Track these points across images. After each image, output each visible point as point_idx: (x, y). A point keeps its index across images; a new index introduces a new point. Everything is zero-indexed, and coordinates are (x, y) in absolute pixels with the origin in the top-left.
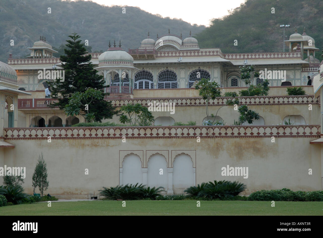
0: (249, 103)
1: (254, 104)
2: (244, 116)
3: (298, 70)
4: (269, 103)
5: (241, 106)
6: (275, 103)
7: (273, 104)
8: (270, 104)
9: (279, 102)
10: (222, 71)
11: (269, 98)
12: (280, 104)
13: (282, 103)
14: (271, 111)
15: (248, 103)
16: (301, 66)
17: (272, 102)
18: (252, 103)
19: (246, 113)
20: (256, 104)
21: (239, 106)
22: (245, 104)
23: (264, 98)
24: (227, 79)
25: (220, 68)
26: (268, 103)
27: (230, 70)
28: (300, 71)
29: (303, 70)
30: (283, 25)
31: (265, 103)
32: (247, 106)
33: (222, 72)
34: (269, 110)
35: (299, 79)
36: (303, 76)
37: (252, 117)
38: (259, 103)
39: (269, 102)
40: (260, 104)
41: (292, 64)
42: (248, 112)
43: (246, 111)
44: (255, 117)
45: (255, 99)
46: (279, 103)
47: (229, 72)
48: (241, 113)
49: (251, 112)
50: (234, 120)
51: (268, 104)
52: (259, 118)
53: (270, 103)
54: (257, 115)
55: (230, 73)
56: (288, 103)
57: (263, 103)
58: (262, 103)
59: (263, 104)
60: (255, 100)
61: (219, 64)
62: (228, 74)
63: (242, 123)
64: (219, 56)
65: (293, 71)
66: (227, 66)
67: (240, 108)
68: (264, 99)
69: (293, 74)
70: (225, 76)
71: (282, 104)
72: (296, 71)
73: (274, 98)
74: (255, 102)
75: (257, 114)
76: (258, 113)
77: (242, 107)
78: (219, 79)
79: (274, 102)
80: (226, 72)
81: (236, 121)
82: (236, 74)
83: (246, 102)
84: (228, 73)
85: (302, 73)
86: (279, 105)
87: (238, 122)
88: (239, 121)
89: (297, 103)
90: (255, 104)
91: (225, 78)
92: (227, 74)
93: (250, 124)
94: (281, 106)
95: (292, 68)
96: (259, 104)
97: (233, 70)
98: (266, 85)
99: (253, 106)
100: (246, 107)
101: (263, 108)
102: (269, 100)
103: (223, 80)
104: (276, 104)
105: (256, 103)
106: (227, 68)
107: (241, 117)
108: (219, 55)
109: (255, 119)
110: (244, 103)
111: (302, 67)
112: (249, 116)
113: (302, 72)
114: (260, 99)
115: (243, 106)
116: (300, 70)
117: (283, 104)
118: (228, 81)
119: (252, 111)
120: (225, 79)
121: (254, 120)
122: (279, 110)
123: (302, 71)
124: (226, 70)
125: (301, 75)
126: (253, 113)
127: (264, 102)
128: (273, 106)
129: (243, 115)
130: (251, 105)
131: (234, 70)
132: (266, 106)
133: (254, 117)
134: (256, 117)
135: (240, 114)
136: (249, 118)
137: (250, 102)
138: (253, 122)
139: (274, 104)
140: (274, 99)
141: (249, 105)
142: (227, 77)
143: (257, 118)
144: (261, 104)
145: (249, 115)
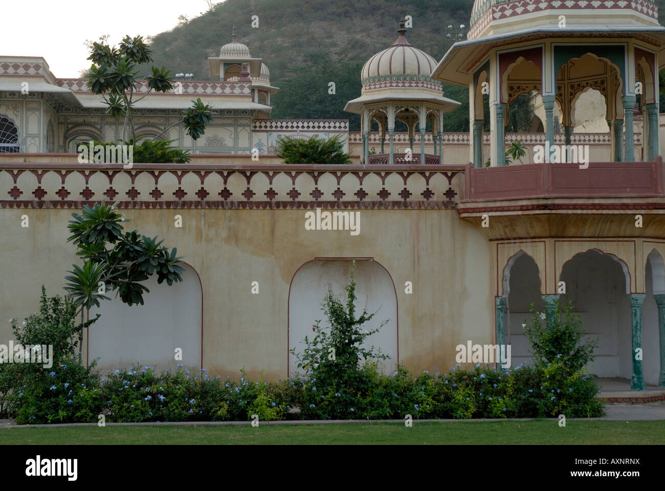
0: (126, 198)
1: (153, 200)
2: (96, 265)
3: (244, 126)
4: (223, 199)
5: (84, 213)
6: (254, 199)
7: (243, 204)
8: (232, 203)
9: (271, 193)
10: (53, 121)
11: (225, 174)
12: (278, 204)
13: (288, 199)
14: (234, 237)
15: (122, 197)
16: (250, 116)
17: (237, 194)
18: (139, 198)
19: (110, 246)
20: (161, 204)
21: (75, 211)
22: (108, 199)
23: (203, 173)
24: (64, 142)
25: (46, 112)
26: (220, 199)
27: (74, 120)
28: (248, 129)
29: (255, 127)
30: (182, 74)
31: (208, 199)
32: (117, 212)
33: (50, 124)
34: (224, 234)
35: (246, 148)
36: (255, 141)
37: (142, 272)
38: (177, 199)
39: (225, 193)
40: (179, 202)
41: (229, 111)
42: (122, 245)
43: (112, 239)
44: (158, 273)
45: (157, 178)
46: (274, 200)
47: (70, 126)
48: (80, 249)
49: (138, 244)
50: (44, 289)
51: (222, 202)
52: (177, 276)
53: (229, 200)
54: (167, 261)
55: (72, 128)
56: (314, 200)
57: (196, 198)
58: (191, 196)
59: (197, 204)
60: (156, 183)
61: (42, 101)
62: (69, 130)
63: (88, 305)
64: (43, 80)
65: (232, 129)
66: (66, 110)
67: (79, 218)
68: (202, 179)
69: (233, 136)
70: (62, 135)
71: (285, 205)
72: (239, 129)
73: (248, 174)
74: (156, 193)
75: (170, 251)
76: (175, 251)
77: (91, 217)
78: (42, 138)
79: (249, 193)
80: (63, 126)
81: (50, 295)
82: (89, 132)
83: (111, 193)
84: (68, 127)
85: (254, 134)
86: (271, 208)
87: (63, 301)
88: (67, 293)
89: (358, 200)
90: (157, 201)
91: (62, 139)
92: (67, 131)
93: (130, 304)
94: (280, 212)
95: (230, 121)
96: (175, 204)
97: (80, 120)
98: (198, 123)
99: (144, 212)
100: (113, 216)
101: (194, 223)
102: (225, 183)
103: (56, 145)
104: (258, 204)
105: (163, 199)
106: (66, 114)
107: (77, 271)
108: (43, 77)
109: (160, 281)
110: (99, 196)
111: (253, 120)
112: (128, 264)
113: (253, 131)
114: (180, 178)
115: (97, 211)
116: (249, 126)
117: (292, 204)
118: (67, 147)
119: (144, 237)
120: (61, 143)
121: (151, 283)
122: (273, 232)
123: (254, 129)
124: (62, 120)
125: (250, 138)
126: (150, 248)
127: (202, 193)
128: (245, 213)
129: (94, 260)
130: (135, 204)
131: (84, 121)
132: (212, 213)
133: (155, 271)
134: (165, 272)
135: (78, 254)
136: (124, 275)
137: (133, 193)
138: (145, 295)
139: (248, 202)
140: (249, 179)
141: (127, 204)
142: (65, 138)
143: (171, 277)
144: (184, 204)
145: (127, 257)
